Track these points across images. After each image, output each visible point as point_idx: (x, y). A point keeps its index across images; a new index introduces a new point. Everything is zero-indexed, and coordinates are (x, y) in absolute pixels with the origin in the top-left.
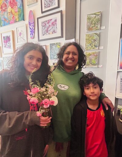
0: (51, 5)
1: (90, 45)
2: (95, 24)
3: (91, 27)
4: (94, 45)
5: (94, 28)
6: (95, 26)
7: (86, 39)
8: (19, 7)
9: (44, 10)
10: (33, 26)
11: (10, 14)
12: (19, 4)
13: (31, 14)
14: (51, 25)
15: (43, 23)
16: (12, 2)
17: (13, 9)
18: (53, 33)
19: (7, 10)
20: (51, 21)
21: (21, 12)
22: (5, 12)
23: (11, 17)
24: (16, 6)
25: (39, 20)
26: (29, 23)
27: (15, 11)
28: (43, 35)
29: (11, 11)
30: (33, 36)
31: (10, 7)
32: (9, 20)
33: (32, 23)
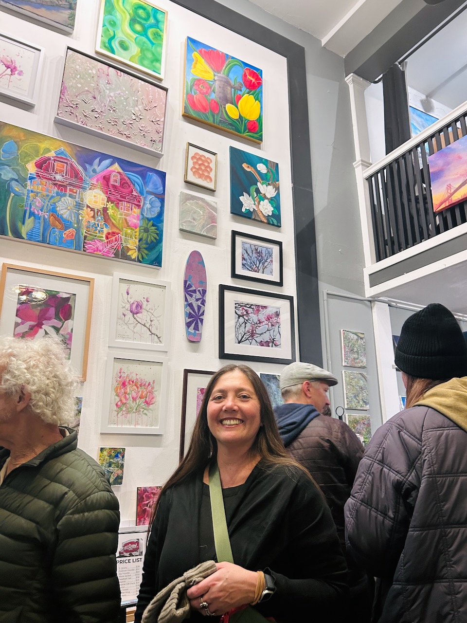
0: (261, 270)
2: (358, 354)
3: (352, 358)
4: (362, 399)
5: (357, 361)
6: (358, 357)
8: (150, 216)
9: (239, 271)
10: (201, 300)
11: (94, 217)
12: (150, 208)
13: (195, 262)
14: (264, 320)
15: (241, 306)
16: (118, 184)
17: (118, 207)
18: (270, 344)
19: (76, 193)
20: (265, 310)
21: (156, 236)
22: (65, 195)
23: (98, 228)
24: (134, 205)
25: (227, 294)
26: (187, 288)
27: (126, 220)
28: (239, 343)
29: (105, 210)
30: (197, 332)
31: (103, 194)
32: (81, 234)
33: (199, 291)
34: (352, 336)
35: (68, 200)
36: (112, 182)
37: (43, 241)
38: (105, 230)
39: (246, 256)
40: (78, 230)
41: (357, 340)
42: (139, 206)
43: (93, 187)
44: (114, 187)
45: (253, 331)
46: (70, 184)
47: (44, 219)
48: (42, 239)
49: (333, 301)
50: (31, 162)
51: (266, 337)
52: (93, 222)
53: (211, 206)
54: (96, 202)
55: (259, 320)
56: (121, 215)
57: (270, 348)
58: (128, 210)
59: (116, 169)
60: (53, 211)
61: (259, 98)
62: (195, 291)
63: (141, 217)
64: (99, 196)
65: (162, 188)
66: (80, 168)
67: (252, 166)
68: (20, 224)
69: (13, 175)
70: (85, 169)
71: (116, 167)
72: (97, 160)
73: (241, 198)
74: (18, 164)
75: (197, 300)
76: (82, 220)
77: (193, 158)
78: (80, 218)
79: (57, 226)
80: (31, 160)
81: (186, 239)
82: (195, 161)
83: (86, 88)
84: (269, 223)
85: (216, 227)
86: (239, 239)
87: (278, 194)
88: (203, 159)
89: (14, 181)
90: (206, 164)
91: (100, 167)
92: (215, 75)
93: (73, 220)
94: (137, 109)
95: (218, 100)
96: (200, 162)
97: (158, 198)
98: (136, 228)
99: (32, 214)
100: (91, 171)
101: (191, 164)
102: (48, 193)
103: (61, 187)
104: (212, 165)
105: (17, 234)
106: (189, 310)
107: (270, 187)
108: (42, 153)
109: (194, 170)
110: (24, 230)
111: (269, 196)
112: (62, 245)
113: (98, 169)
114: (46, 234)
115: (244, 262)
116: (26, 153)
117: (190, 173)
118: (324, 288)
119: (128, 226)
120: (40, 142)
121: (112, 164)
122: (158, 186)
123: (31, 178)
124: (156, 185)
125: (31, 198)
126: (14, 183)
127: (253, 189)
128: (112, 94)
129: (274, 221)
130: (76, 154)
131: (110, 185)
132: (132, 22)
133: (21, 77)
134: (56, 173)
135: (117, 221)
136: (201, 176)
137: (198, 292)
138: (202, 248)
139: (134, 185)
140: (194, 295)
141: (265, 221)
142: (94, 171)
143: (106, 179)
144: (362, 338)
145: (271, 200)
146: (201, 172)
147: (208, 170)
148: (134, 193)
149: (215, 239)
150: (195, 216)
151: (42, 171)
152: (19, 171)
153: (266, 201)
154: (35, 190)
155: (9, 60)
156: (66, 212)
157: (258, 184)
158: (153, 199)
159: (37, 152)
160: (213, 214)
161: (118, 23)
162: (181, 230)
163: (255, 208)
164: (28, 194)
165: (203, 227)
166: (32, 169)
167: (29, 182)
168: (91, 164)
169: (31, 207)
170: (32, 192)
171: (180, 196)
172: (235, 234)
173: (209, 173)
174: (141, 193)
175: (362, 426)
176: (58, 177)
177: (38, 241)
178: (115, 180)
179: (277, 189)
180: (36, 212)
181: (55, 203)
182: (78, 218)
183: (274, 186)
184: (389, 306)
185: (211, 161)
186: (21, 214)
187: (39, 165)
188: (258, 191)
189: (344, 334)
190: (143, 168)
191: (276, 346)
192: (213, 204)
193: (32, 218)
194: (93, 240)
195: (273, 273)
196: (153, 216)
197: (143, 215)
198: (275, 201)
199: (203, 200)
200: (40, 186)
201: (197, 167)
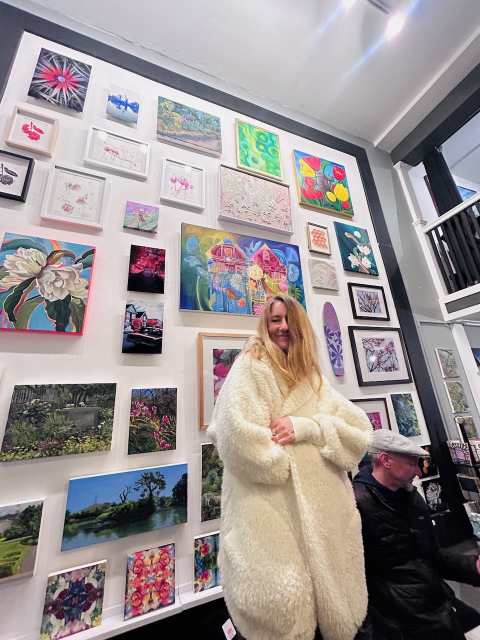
0: (373, 310)
1: (458, 402)
8: (293, 280)
9: (359, 314)
10: (338, 341)
11: (256, 286)
12: (293, 274)
13: (329, 310)
14: (384, 350)
15: (367, 341)
16: (268, 259)
17: (271, 277)
18: (392, 369)
19: (242, 270)
20: (383, 342)
21: (299, 294)
22: (234, 273)
23: (261, 295)
24: (281, 274)
25: (355, 332)
26: (327, 332)
27: (278, 285)
28: (371, 371)
29: (263, 280)
30: (340, 367)
31: (260, 268)
32: (249, 301)
33: (336, 333)
34: (445, 353)
35: (237, 276)
36: (264, 258)
37: (225, 311)
38: (266, 296)
39: (361, 301)
40: (247, 298)
41: (448, 356)
42: (285, 273)
43: (252, 263)
44: (266, 261)
45: (378, 360)
46: (237, 264)
47: (223, 293)
48: (223, 309)
49: (425, 327)
50: (208, 251)
51: (388, 364)
52: (256, 290)
53: (331, 266)
54: (256, 275)
55: (381, 351)
56: (274, 282)
57: (393, 372)
58: (278, 278)
59: (265, 248)
60: (229, 287)
61: (346, 186)
62: (333, 334)
63: (288, 282)
64: (257, 270)
65: (298, 258)
66: (241, 251)
67: (351, 234)
68: (206, 299)
69: (198, 262)
70: (245, 251)
71: (265, 246)
72: (252, 243)
73: (349, 258)
74: (200, 254)
75: (336, 341)
76: (249, 290)
77: (312, 233)
78: (247, 289)
79: (232, 298)
80: (208, 249)
81: (318, 294)
82: (314, 235)
83: (237, 192)
84: (371, 274)
85: (336, 281)
86: (354, 289)
87: (372, 251)
88: (319, 232)
89: (198, 267)
90: (322, 236)
91: (255, 248)
92: (316, 173)
93: (243, 291)
94: (271, 202)
95: (321, 190)
96: (318, 235)
97: (296, 265)
98: (286, 291)
99: (214, 290)
100: (249, 251)
101: (312, 238)
102: (223, 273)
103: (231, 266)
104: (326, 236)
105: (206, 308)
106: (331, 350)
107: (366, 247)
108: (214, 242)
109: (315, 242)
110: (210, 304)
111: (366, 254)
112: (237, 311)
113: (254, 250)
114: (226, 305)
115: (361, 306)
116: (204, 244)
117: (313, 244)
118: (417, 318)
119: (280, 290)
120: (212, 235)
121: (262, 245)
122: (295, 256)
123: (210, 263)
124: (293, 256)
125: (212, 278)
126: (199, 269)
127: (355, 250)
128: (254, 194)
129: (373, 272)
130: (238, 241)
131: (263, 261)
132: (257, 144)
133: (192, 190)
134: (226, 257)
135: (272, 287)
136: (320, 246)
137: (335, 335)
138: (330, 299)
139: (279, 258)
140: (333, 337)
141: (368, 272)
142: (251, 251)
143: (260, 256)
144: (451, 354)
145: (368, 256)
146: (319, 243)
147: (324, 240)
148: (280, 264)
149: (337, 291)
150: (322, 275)
151: (216, 256)
152: (201, 258)
153: (365, 257)
154: (213, 272)
155: (183, 179)
156: (237, 286)
157: (358, 245)
158: (294, 267)
159: (211, 243)
160: (333, 272)
161: (249, 146)
162: (314, 288)
163: (360, 264)
164: (209, 275)
165: (329, 283)
166: (209, 256)
167: (209, 265)
168: (248, 246)
169: (212, 286)
170: (212, 273)
171: (309, 262)
172: (350, 285)
173: (324, 242)
174: (285, 263)
175: (469, 426)
176: (228, 259)
177: (221, 311)
178: (266, 257)
179: (370, 248)
180: (217, 288)
181: (228, 280)
182: (246, 289)
183: (368, 246)
184: (463, 325)
185: (324, 234)
186: (207, 291)
187: (214, 252)
188: (358, 251)
189: (439, 352)
190: (282, 245)
191: (396, 369)
192: (332, 265)
193: (215, 293)
194: (258, 304)
195: (382, 311)
196: (296, 280)
197: (288, 280)
198: (371, 257)
199: (324, 263)
200: (217, 268)
201: (316, 239)
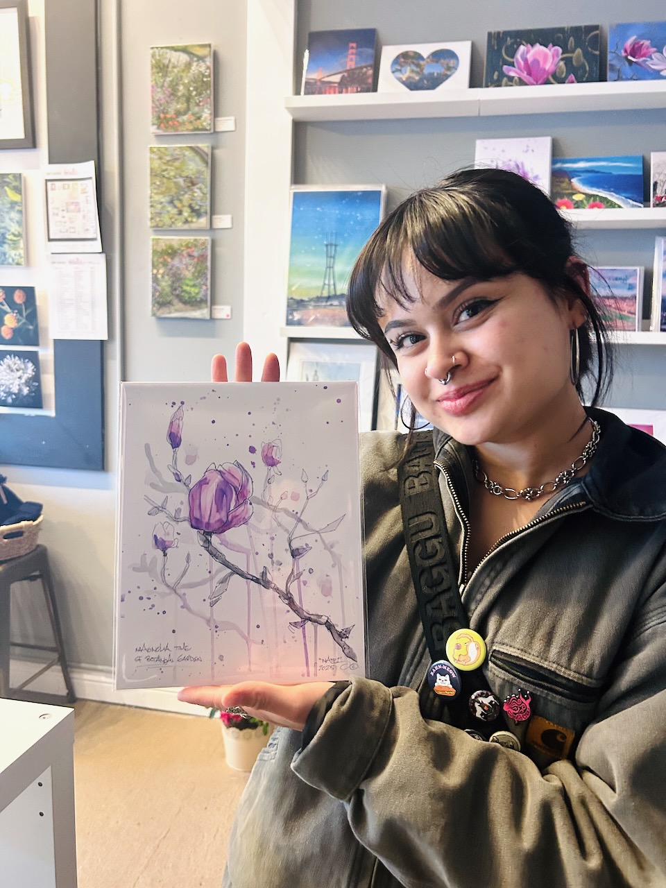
1: (171, 202)
2: (188, 101)
3: (171, 113)
4: (190, 206)
5: (185, 118)
6: (188, 109)
7: (154, 174)
34: (175, 57)
41: (189, 65)
144: (201, 58)
175: (187, 260)
189: (153, 56)
